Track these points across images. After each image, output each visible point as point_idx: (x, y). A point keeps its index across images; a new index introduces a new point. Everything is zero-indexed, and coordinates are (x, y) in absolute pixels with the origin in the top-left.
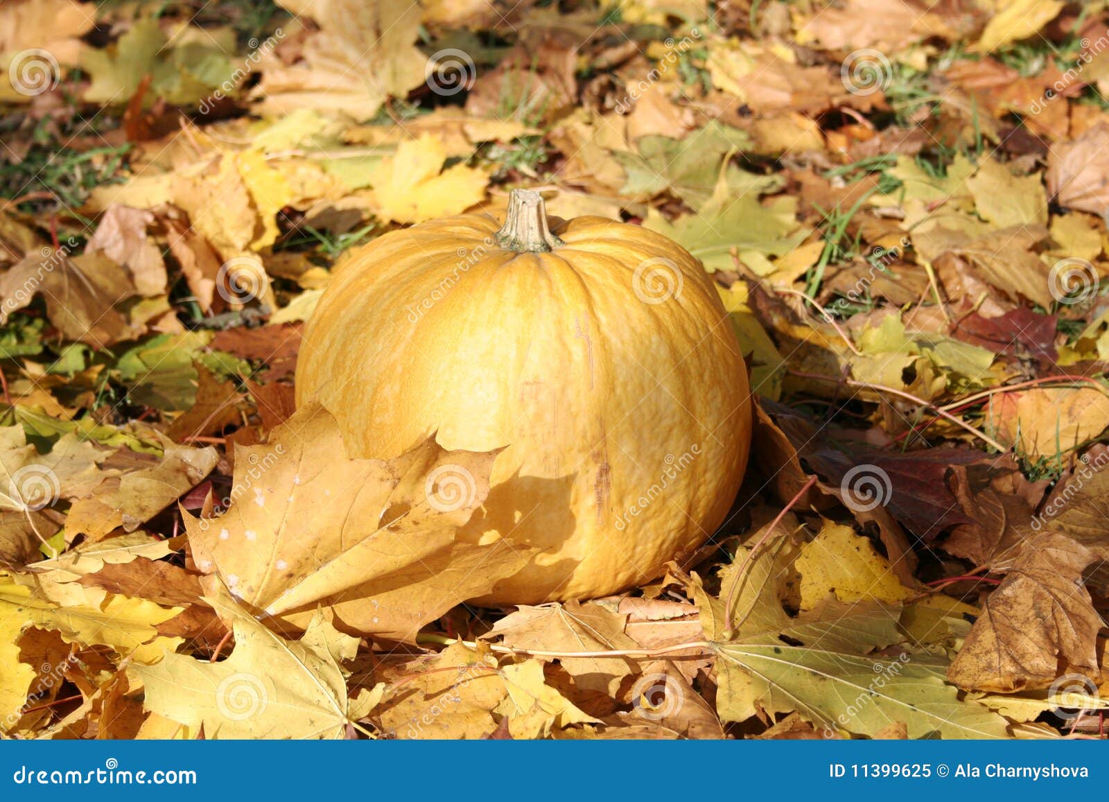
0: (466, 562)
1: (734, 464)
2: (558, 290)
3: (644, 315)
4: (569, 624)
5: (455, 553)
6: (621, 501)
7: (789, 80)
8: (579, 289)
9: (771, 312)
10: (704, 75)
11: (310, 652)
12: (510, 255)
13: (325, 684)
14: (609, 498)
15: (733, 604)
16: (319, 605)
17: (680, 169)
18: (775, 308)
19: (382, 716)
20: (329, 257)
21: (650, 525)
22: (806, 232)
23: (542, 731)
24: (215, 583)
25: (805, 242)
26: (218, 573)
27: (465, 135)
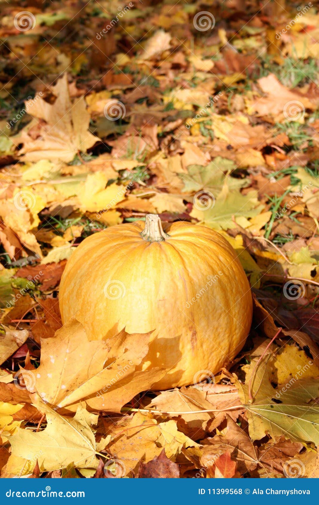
0: (140, 378)
1: (247, 325)
2: (170, 259)
3: (207, 267)
4: (184, 399)
5: (135, 375)
6: (202, 346)
7: (248, 133)
8: (179, 258)
9: (253, 247)
10: (211, 131)
11: (79, 423)
12: (148, 244)
13: (86, 437)
14: (197, 345)
15: (251, 386)
16: (80, 401)
17: (207, 180)
18: (254, 245)
19: (110, 448)
20: (62, 230)
21: (214, 354)
22: (262, 207)
23: (178, 450)
24: (36, 397)
25: (262, 212)
26: (37, 392)
27: (113, 168)
